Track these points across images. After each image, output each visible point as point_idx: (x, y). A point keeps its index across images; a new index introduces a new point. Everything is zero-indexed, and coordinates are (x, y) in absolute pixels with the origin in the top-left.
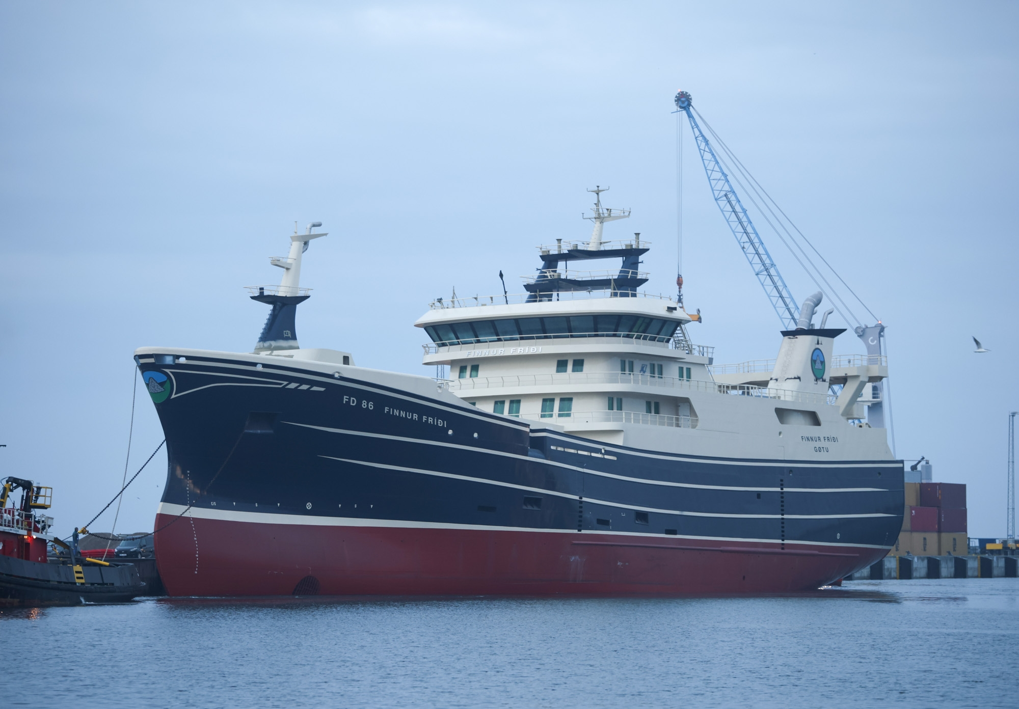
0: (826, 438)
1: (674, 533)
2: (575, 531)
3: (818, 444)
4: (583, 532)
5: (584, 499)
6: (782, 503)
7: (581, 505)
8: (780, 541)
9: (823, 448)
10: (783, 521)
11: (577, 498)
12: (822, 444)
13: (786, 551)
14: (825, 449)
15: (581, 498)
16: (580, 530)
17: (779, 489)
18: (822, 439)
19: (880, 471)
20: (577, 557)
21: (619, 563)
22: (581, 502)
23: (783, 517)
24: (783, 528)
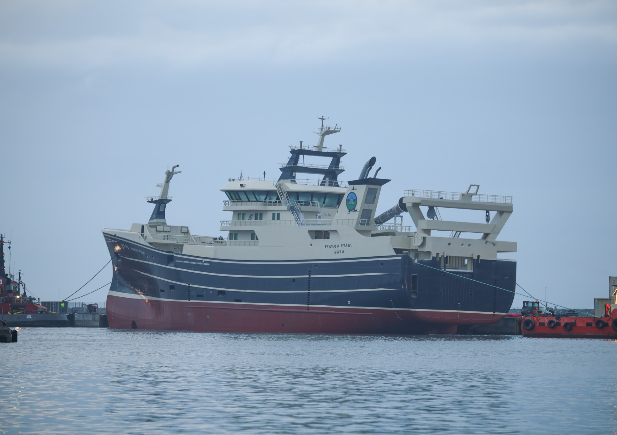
0: (343, 245)
1: (240, 301)
2: (188, 301)
3: (337, 249)
4: (191, 301)
5: (191, 285)
6: (309, 284)
7: (189, 288)
8: (306, 306)
9: (340, 251)
10: (309, 294)
11: (187, 285)
12: (340, 248)
13: (310, 311)
14: (341, 252)
15: (189, 285)
16: (189, 301)
17: (307, 276)
18: (340, 246)
19: (382, 263)
20: (190, 313)
21: (208, 317)
22: (189, 287)
23: (309, 292)
24: (308, 299)
